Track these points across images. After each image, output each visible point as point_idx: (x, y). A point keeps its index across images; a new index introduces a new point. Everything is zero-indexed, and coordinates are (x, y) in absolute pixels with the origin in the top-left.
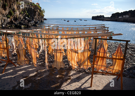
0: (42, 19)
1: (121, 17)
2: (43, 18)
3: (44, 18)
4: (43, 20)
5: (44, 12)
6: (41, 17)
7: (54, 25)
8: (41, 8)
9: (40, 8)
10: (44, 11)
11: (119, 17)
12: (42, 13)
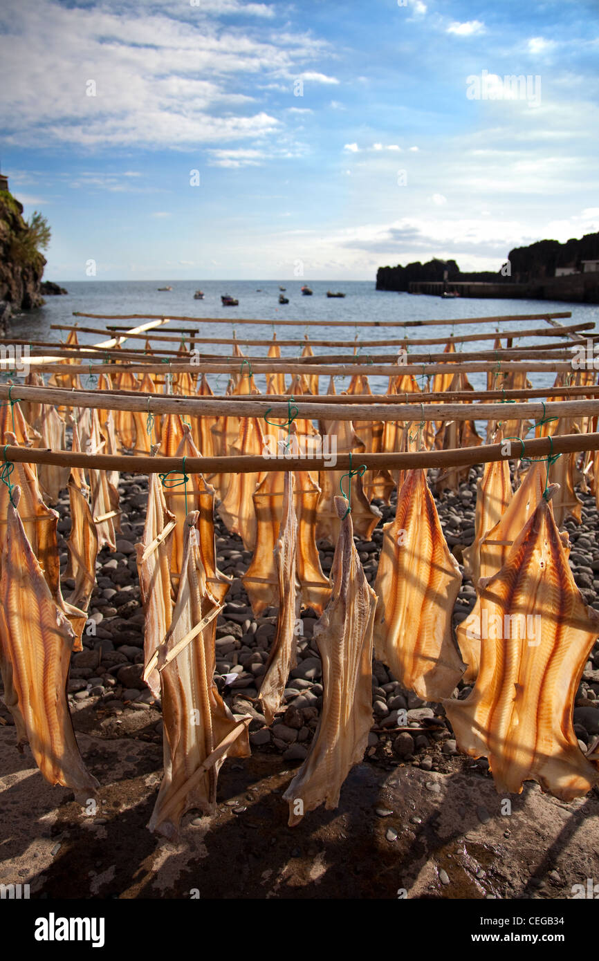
0: (30, 286)
1: (567, 271)
2: (37, 277)
3: (44, 280)
4: (35, 297)
5: (46, 236)
6: (24, 273)
7: (156, 324)
8: (20, 207)
9: (12, 208)
10: (38, 232)
11: (559, 272)
12: (30, 244)
